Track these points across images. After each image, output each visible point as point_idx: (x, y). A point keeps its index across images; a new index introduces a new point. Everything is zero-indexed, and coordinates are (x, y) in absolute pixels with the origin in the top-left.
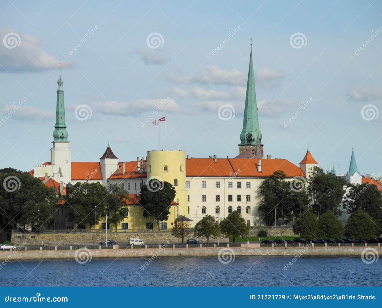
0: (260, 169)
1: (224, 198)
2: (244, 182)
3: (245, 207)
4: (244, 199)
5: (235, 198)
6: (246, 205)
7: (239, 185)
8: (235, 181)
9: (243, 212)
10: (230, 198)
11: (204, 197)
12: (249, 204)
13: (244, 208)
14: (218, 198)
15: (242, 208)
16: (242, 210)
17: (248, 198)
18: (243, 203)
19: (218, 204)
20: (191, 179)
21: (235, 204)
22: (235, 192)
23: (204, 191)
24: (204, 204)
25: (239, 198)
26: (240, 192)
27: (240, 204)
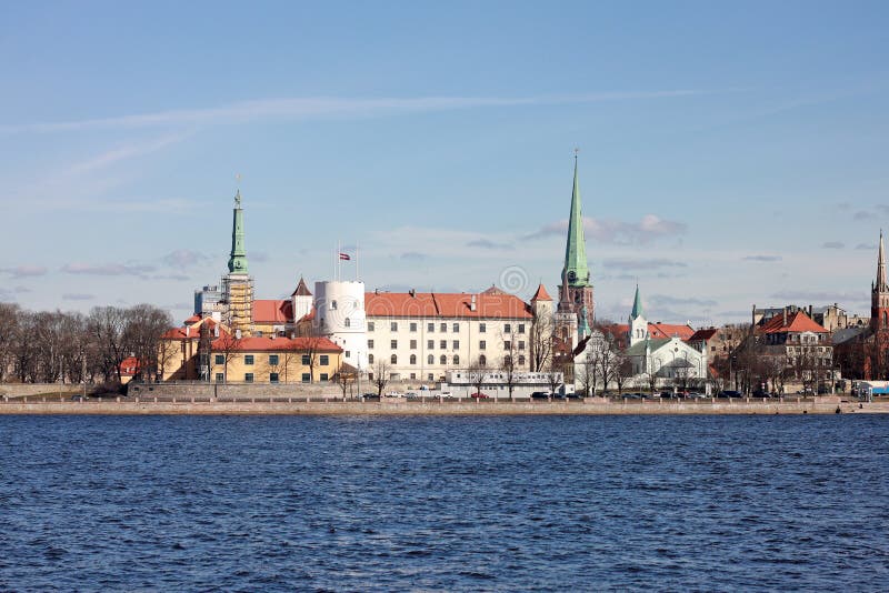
0: (473, 308)
1: (422, 345)
2: (450, 324)
3: (452, 356)
4: (450, 346)
5: (437, 345)
6: (453, 354)
7: (444, 328)
8: (437, 324)
9: (448, 363)
10: (431, 345)
11: (394, 345)
12: (457, 352)
13: (450, 358)
14: (413, 344)
15: (447, 357)
16: (447, 360)
17: (456, 345)
19: (413, 352)
20: (375, 319)
21: (437, 352)
22: (437, 336)
23: (394, 336)
24: (394, 352)
25: (443, 345)
26: (444, 336)
27: (443, 352)
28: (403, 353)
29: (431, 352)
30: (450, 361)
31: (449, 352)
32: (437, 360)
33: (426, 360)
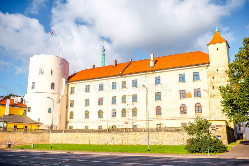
0: (152, 64)
1: (107, 101)
2: (129, 80)
3: (131, 109)
4: (129, 100)
5: (119, 100)
6: (132, 107)
9: (128, 116)
10: (114, 100)
11: (87, 102)
12: (135, 105)
13: (130, 111)
14: (101, 101)
15: (127, 110)
16: (127, 112)
17: (135, 98)
18: (128, 105)
19: (100, 107)
20: (75, 84)
21: (119, 107)
22: (119, 93)
23: (88, 96)
24: (87, 108)
25: (124, 99)
26: (124, 92)
27: (124, 106)
28: (94, 108)
29: (114, 106)
30: (129, 114)
31: (129, 106)
32: (119, 114)
33: (110, 114)
